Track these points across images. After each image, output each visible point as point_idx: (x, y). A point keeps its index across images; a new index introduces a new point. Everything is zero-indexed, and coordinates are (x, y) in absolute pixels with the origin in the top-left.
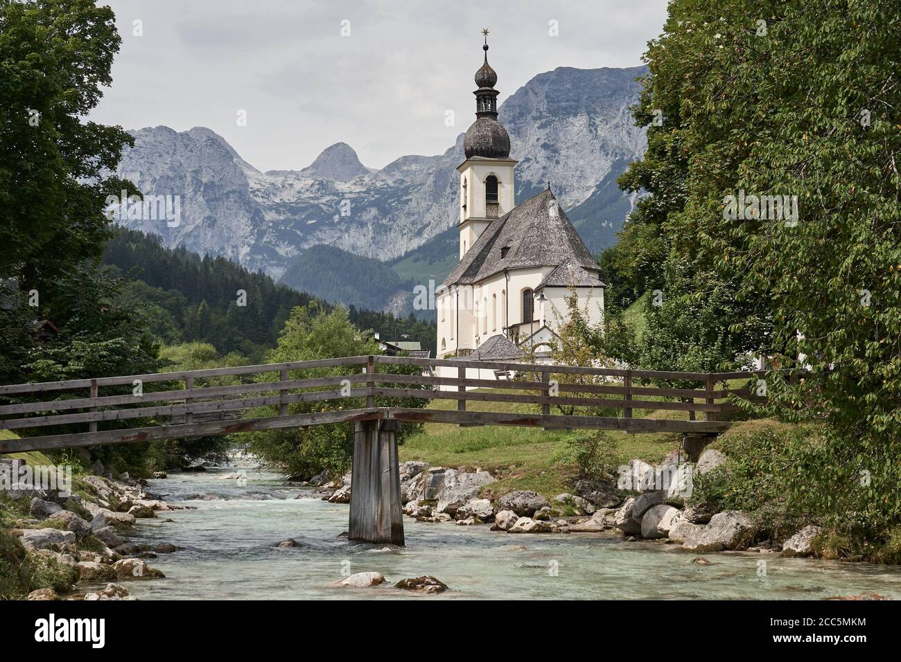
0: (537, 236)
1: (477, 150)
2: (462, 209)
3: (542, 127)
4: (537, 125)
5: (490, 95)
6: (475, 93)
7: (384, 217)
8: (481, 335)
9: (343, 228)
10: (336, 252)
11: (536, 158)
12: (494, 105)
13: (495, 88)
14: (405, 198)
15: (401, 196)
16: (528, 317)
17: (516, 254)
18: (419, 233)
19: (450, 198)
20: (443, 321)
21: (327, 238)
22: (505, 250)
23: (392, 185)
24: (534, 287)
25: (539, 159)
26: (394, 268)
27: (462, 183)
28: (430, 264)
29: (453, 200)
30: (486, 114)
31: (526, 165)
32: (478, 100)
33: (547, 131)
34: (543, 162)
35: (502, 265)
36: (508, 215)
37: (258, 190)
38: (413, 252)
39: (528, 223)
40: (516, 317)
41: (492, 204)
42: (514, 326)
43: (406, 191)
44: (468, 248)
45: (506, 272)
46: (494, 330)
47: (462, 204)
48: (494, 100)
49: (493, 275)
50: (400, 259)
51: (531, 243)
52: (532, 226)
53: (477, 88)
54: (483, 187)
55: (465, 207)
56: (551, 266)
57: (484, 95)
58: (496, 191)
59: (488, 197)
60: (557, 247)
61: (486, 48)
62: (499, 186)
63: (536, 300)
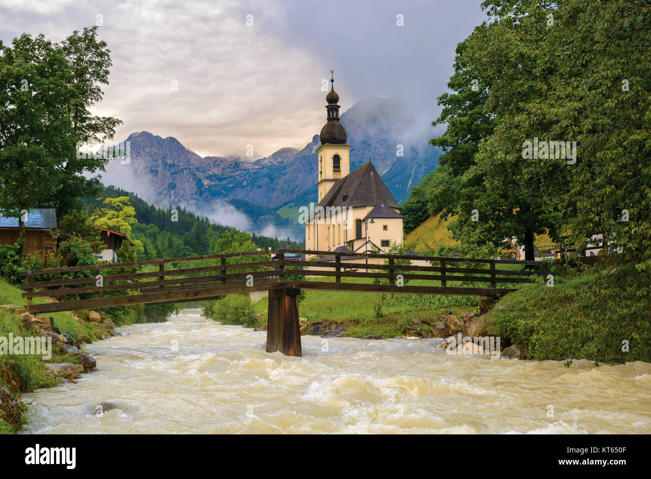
0: (364, 189)
1: (328, 140)
2: (319, 174)
5: (336, 108)
6: (326, 107)
7: (272, 183)
8: (331, 247)
9: (249, 189)
12: (337, 114)
13: (338, 104)
14: (284, 172)
15: (282, 171)
16: (359, 236)
17: (352, 199)
18: (292, 192)
20: (309, 239)
22: (345, 198)
23: (276, 164)
24: (362, 218)
27: (319, 159)
30: (333, 119)
32: (328, 111)
36: (346, 178)
37: (200, 168)
39: (358, 182)
40: (352, 236)
41: (337, 171)
42: (350, 241)
43: (285, 168)
44: (323, 197)
46: (339, 244)
47: (319, 172)
48: (337, 111)
51: (360, 193)
52: (361, 183)
53: (327, 104)
54: (332, 161)
55: (321, 173)
56: (372, 206)
57: (332, 108)
58: (339, 164)
59: (334, 167)
60: (375, 195)
61: (332, 81)
62: (341, 160)
63: (363, 226)
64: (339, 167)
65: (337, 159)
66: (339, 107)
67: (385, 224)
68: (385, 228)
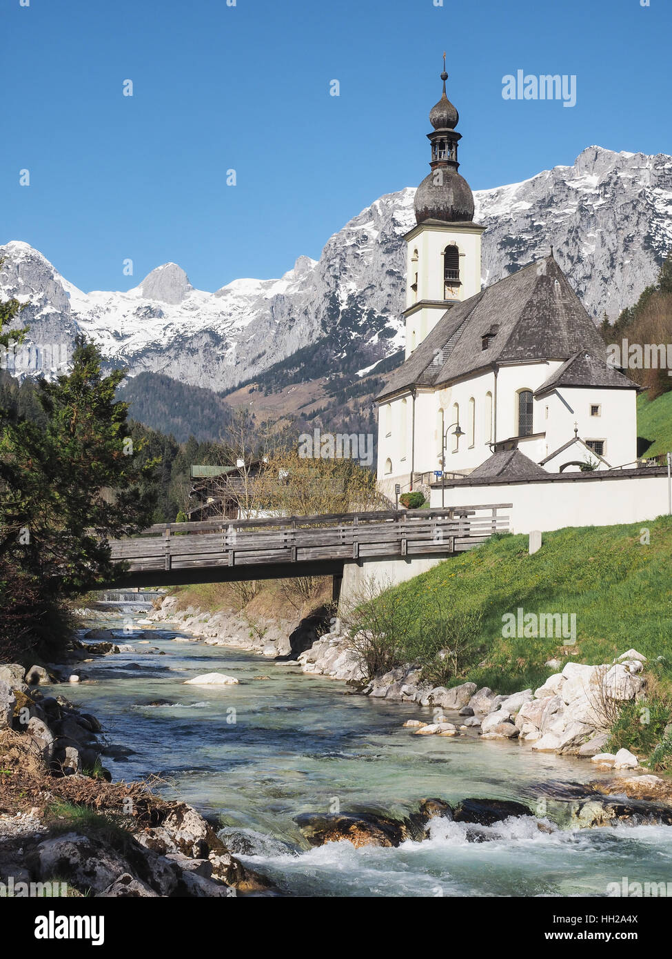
0: (538, 319)
1: (432, 211)
2: (410, 290)
3: (388, 251)
4: (381, 250)
5: (451, 140)
6: (429, 136)
7: (217, 344)
9: (172, 355)
10: (166, 381)
11: (380, 285)
12: (454, 154)
16: (525, 430)
17: (509, 342)
18: (253, 362)
19: (287, 326)
20: (388, 436)
21: (155, 365)
22: (487, 338)
24: (534, 389)
25: (383, 286)
26: (228, 399)
27: (410, 257)
28: (266, 395)
29: (290, 327)
31: (369, 292)
32: (434, 146)
33: (392, 256)
34: (388, 290)
35: (485, 357)
36: (479, 298)
37: (80, 312)
38: (247, 383)
39: (523, 302)
40: (509, 429)
41: (451, 284)
45: (493, 367)
47: (410, 282)
48: (454, 146)
49: (470, 372)
50: (234, 389)
51: (528, 327)
52: (530, 303)
53: (432, 130)
54: (440, 261)
55: (415, 287)
56: (558, 360)
57: (441, 139)
58: (457, 266)
59: (447, 274)
60: (565, 333)
61: (445, 78)
62: (460, 258)
63: (538, 405)
64: (456, 274)
65: (452, 255)
66: (459, 136)
67: (595, 403)
68: (595, 409)
